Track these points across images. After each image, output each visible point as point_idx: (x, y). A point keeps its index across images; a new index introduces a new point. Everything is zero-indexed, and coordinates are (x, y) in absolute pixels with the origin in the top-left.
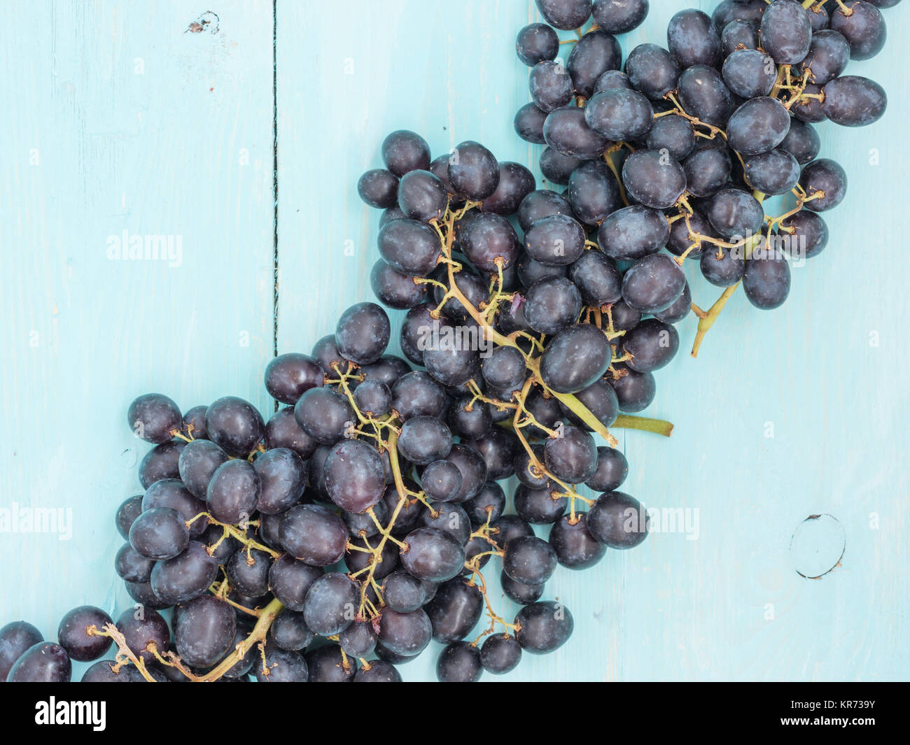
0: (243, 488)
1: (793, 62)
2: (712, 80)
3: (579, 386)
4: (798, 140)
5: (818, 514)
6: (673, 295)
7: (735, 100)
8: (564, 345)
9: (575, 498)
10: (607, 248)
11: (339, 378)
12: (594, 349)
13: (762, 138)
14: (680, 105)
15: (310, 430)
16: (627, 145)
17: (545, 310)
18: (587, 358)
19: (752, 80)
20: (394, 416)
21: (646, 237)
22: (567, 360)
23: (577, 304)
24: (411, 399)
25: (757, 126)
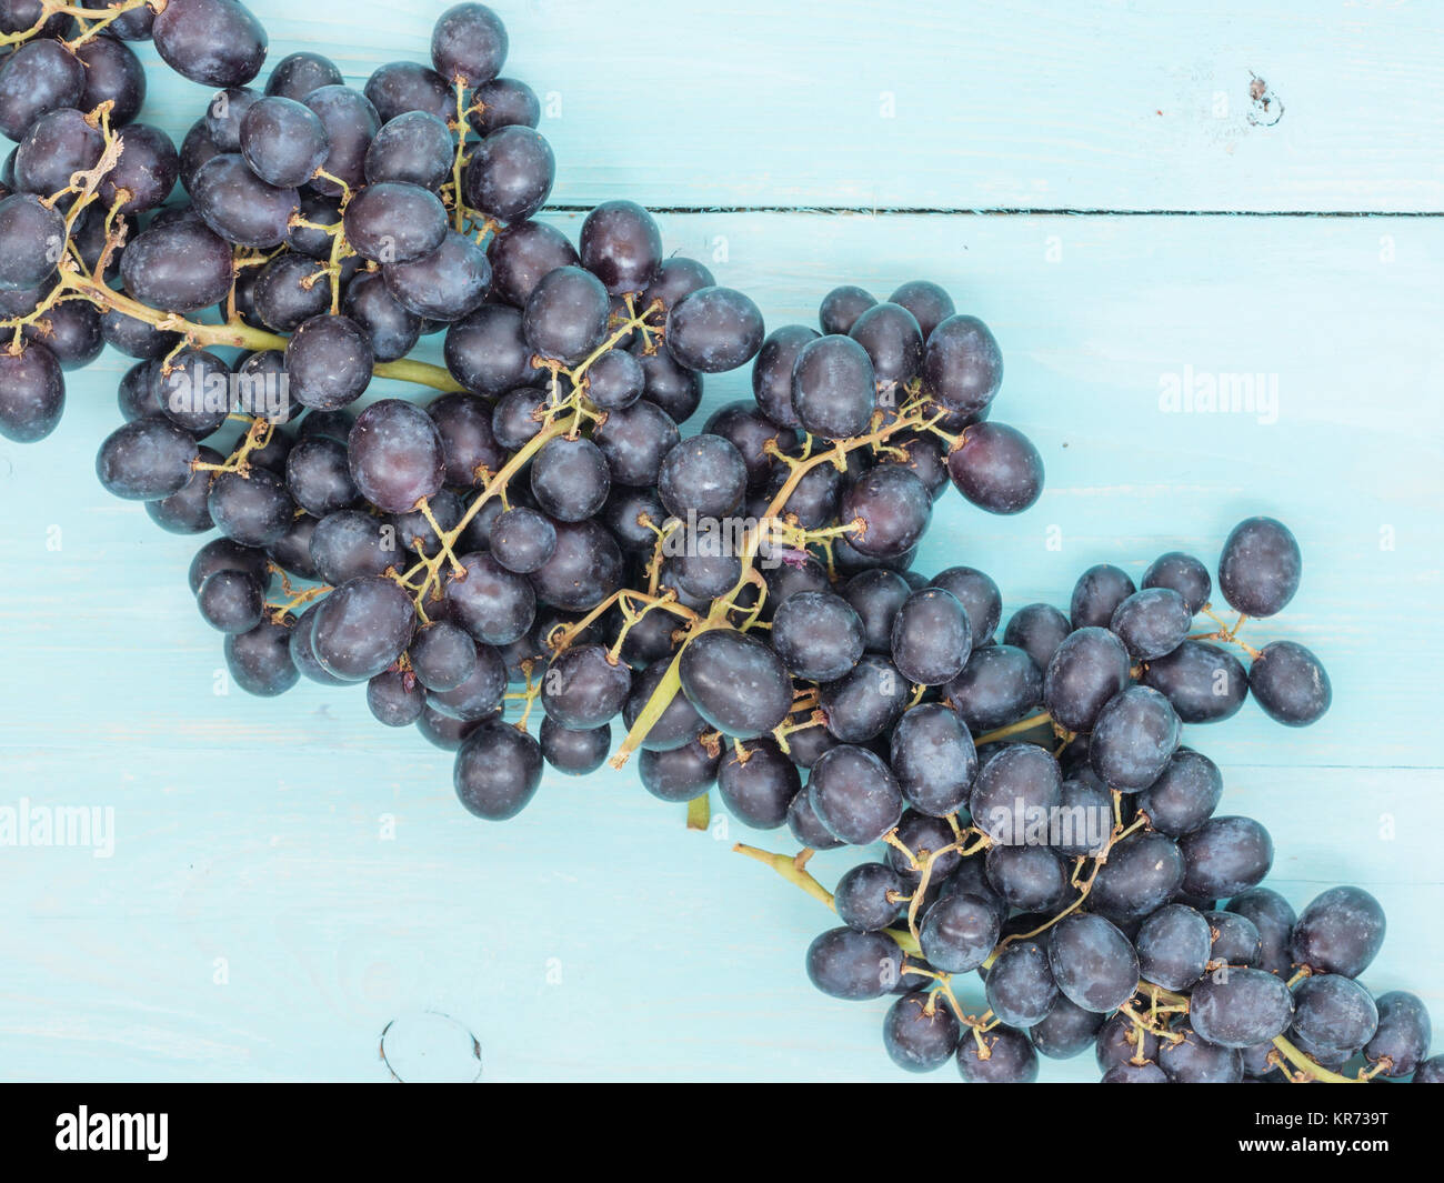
0: (406, 240)
1: (1192, 1015)
2: (1163, 884)
3: (694, 696)
4: (1070, 1023)
5: (482, 1054)
6: (839, 827)
7: (1133, 925)
8: (755, 664)
9: (527, 699)
10: (914, 720)
11: (637, 316)
12: (756, 711)
13: (1078, 970)
14: (1127, 836)
15: (535, 303)
16: (1063, 746)
17: (811, 622)
18: (740, 703)
19: (1166, 951)
20: (598, 418)
21: (929, 785)
22: (732, 673)
23: (823, 672)
24: (629, 439)
25: (1097, 960)
